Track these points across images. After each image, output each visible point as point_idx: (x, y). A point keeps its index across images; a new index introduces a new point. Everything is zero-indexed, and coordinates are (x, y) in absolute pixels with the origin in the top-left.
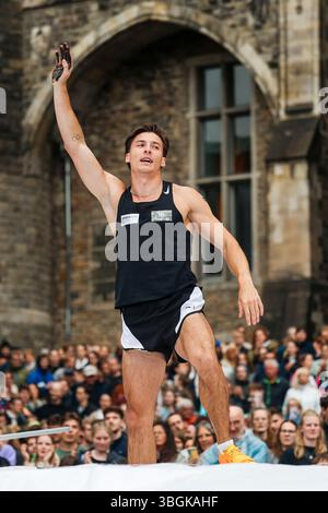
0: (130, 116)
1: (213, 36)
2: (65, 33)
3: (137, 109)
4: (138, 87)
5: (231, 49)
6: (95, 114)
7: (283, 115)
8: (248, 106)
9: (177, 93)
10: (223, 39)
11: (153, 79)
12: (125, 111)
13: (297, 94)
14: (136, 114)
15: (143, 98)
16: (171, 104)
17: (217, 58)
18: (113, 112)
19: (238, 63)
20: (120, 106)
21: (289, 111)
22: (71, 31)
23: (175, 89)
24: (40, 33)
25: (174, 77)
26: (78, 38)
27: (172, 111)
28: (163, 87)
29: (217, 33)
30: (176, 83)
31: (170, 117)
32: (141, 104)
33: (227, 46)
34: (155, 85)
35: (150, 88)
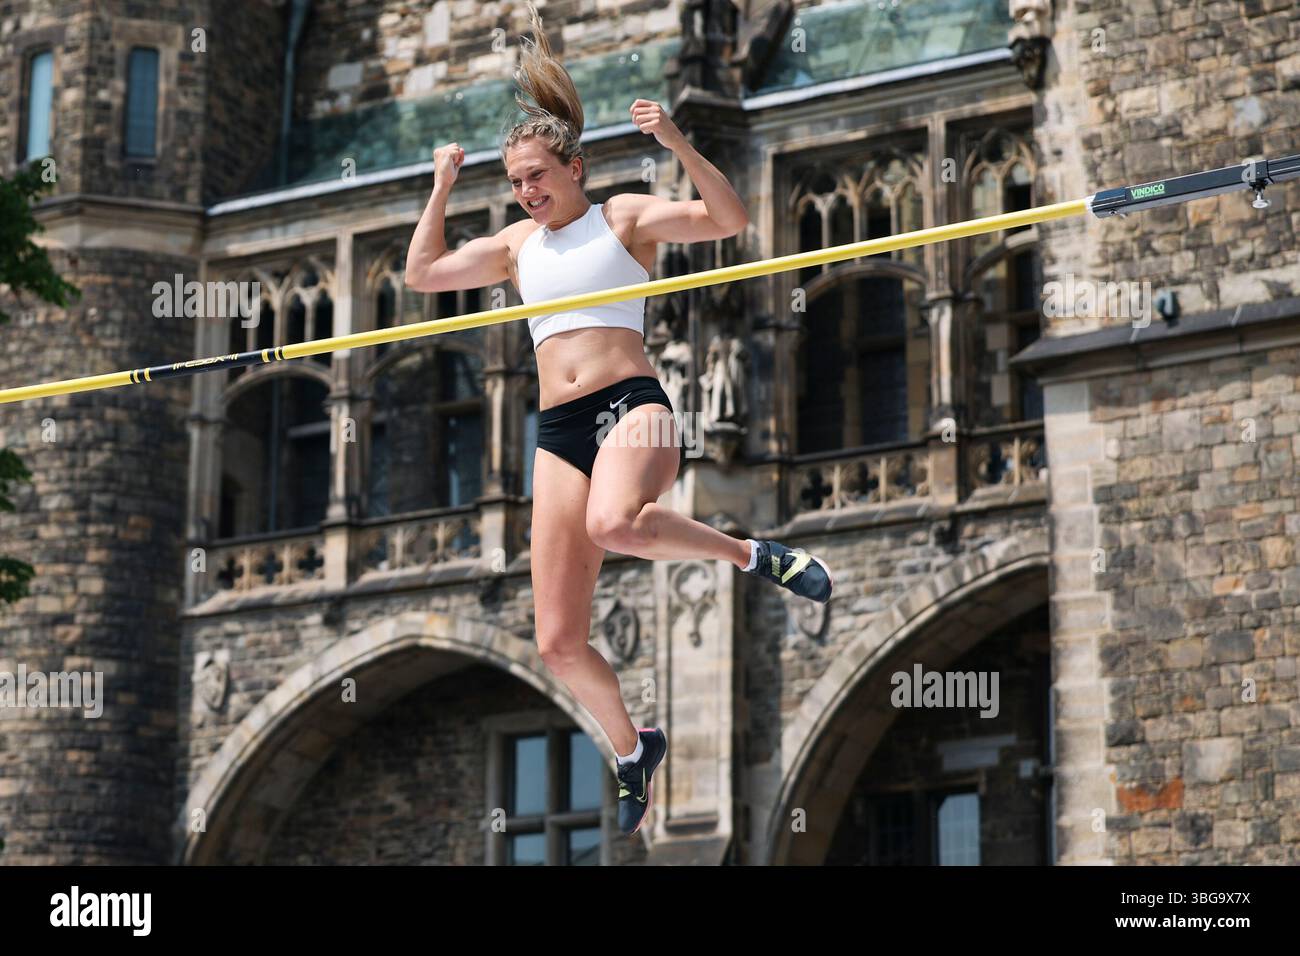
0: (374, 821)
1: (533, 680)
2: (258, 664)
3: (390, 808)
4: (390, 768)
5: (567, 707)
6: (308, 816)
7: (662, 836)
8: (597, 810)
9: (465, 782)
10: (550, 685)
11: (418, 753)
12: (364, 812)
13: (689, 795)
14: (387, 818)
15: (400, 789)
16: (451, 803)
17: (541, 720)
18: (343, 813)
19: (578, 730)
20: (356, 803)
21: (673, 829)
22: (268, 661)
23: (461, 774)
24: (210, 663)
25: (458, 752)
26: (280, 676)
27: (454, 814)
28: (437, 768)
29: (541, 676)
30: (461, 762)
31: (449, 826)
32: (393, 799)
33: (559, 699)
34: (422, 766)
35: (414, 772)
